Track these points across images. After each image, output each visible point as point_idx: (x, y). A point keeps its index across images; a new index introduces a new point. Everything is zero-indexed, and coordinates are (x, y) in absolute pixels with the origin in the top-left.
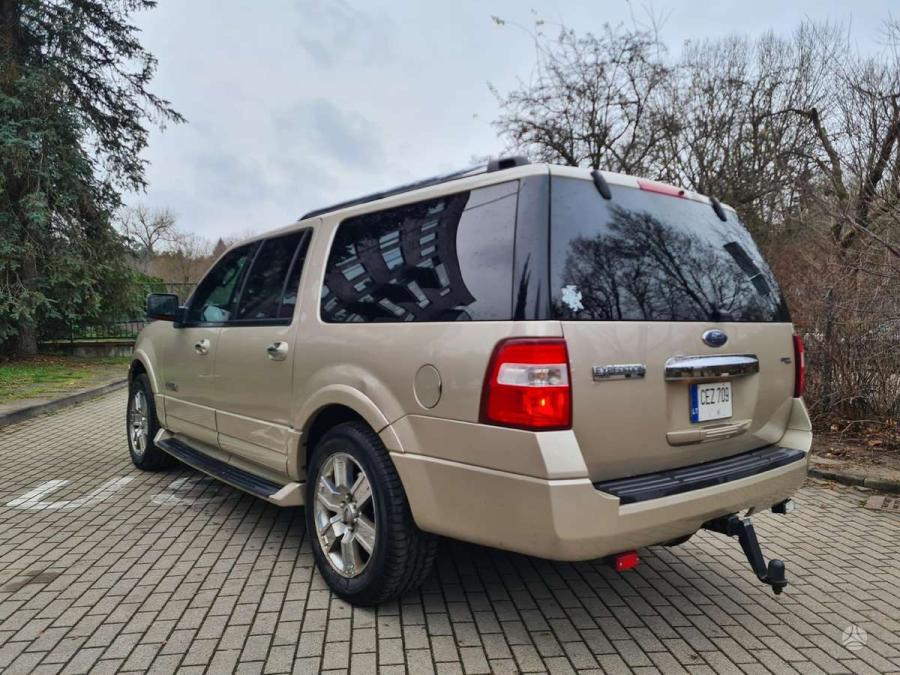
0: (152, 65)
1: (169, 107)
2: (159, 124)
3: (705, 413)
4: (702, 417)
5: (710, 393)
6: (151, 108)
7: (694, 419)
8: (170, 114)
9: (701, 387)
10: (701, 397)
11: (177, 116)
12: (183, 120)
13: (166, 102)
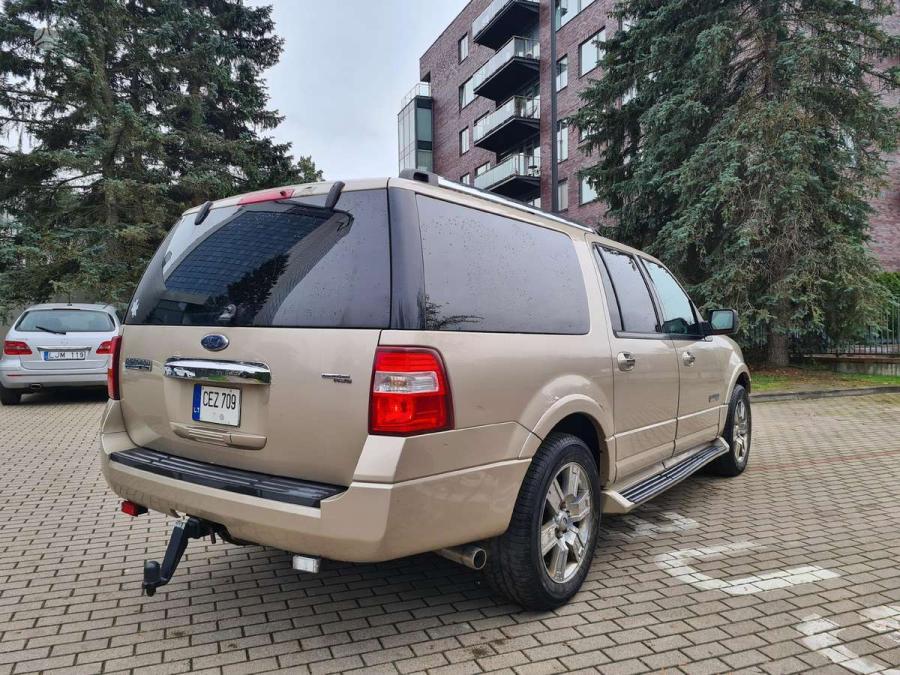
3: (206, 413)
4: (203, 417)
5: (213, 396)
7: (196, 417)
9: (205, 389)
10: (204, 398)
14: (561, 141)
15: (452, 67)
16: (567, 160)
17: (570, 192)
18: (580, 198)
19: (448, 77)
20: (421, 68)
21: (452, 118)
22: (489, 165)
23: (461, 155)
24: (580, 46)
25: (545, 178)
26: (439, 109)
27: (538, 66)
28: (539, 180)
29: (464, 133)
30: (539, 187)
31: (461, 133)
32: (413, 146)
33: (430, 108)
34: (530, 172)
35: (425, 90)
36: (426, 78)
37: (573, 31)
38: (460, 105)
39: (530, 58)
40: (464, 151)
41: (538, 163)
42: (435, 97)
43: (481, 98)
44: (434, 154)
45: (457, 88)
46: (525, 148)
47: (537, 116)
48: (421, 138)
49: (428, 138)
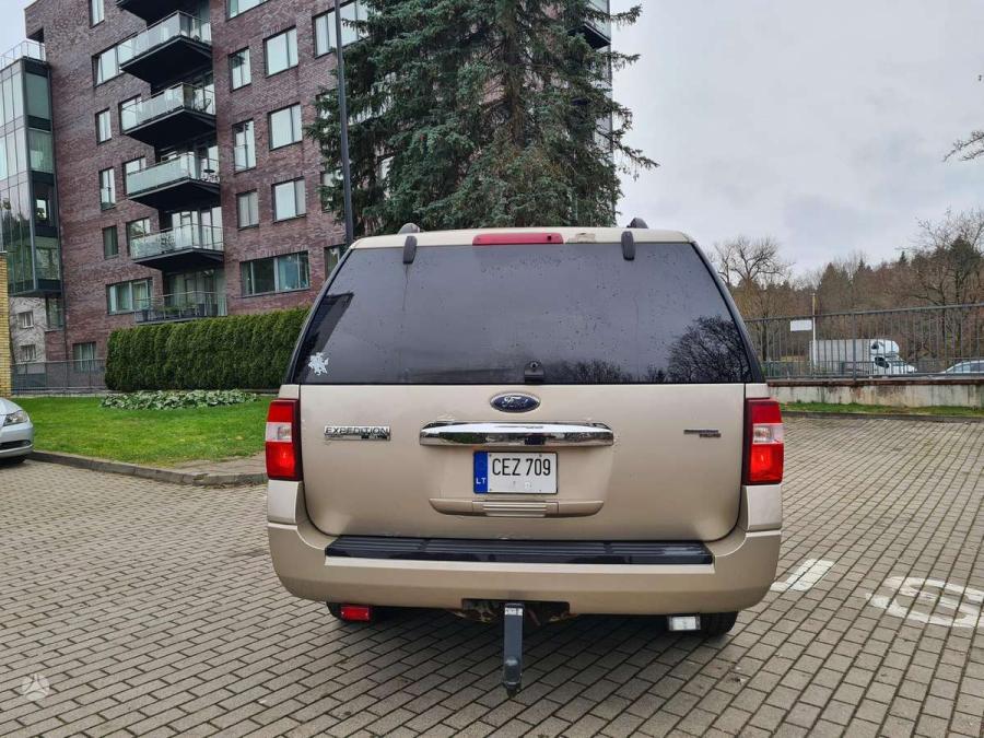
0: (629, 118)
1: (642, 155)
2: (633, 174)
5: (511, 463)
6: (627, 160)
7: (480, 488)
8: (642, 162)
9: (494, 456)
10: (493, 466)
11: (648, 162)
12: (655, 164)
13: (639, 151)
14: (246, 146)
15: (80, 29)
16: (255, 168)
17: (261, 207)
18: (274, 214)
19: (73, 41)
20: (28, 22)
21: (82, 93)
22: (144, 161)
23: (99, 143)
24: (265, 40)
25: (225, 186)
26: (59, 79)
27: (210, 52)
28: (218, 187)
29: (101, 116)
30: (219, 196)
31: (97, 115)
32: (21, 122)
33: (45, 76)
34: (204, 176)
35: (35, 51)
36: (38, 36)
37: (256, 21)
38: (95, 78)
39: (197, 40)
40: (103, 139)
41: (215, 166)
42: (53, 61)
43: (129, 76)
44: (54, 135)
45: (88, 57)
46: (195, 147)
47: (211, 110)
48: (33, 114)
49: (44, 114)
